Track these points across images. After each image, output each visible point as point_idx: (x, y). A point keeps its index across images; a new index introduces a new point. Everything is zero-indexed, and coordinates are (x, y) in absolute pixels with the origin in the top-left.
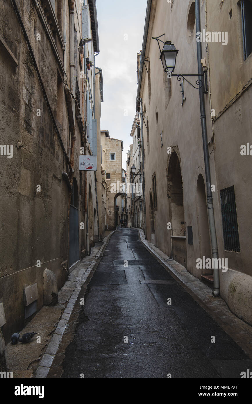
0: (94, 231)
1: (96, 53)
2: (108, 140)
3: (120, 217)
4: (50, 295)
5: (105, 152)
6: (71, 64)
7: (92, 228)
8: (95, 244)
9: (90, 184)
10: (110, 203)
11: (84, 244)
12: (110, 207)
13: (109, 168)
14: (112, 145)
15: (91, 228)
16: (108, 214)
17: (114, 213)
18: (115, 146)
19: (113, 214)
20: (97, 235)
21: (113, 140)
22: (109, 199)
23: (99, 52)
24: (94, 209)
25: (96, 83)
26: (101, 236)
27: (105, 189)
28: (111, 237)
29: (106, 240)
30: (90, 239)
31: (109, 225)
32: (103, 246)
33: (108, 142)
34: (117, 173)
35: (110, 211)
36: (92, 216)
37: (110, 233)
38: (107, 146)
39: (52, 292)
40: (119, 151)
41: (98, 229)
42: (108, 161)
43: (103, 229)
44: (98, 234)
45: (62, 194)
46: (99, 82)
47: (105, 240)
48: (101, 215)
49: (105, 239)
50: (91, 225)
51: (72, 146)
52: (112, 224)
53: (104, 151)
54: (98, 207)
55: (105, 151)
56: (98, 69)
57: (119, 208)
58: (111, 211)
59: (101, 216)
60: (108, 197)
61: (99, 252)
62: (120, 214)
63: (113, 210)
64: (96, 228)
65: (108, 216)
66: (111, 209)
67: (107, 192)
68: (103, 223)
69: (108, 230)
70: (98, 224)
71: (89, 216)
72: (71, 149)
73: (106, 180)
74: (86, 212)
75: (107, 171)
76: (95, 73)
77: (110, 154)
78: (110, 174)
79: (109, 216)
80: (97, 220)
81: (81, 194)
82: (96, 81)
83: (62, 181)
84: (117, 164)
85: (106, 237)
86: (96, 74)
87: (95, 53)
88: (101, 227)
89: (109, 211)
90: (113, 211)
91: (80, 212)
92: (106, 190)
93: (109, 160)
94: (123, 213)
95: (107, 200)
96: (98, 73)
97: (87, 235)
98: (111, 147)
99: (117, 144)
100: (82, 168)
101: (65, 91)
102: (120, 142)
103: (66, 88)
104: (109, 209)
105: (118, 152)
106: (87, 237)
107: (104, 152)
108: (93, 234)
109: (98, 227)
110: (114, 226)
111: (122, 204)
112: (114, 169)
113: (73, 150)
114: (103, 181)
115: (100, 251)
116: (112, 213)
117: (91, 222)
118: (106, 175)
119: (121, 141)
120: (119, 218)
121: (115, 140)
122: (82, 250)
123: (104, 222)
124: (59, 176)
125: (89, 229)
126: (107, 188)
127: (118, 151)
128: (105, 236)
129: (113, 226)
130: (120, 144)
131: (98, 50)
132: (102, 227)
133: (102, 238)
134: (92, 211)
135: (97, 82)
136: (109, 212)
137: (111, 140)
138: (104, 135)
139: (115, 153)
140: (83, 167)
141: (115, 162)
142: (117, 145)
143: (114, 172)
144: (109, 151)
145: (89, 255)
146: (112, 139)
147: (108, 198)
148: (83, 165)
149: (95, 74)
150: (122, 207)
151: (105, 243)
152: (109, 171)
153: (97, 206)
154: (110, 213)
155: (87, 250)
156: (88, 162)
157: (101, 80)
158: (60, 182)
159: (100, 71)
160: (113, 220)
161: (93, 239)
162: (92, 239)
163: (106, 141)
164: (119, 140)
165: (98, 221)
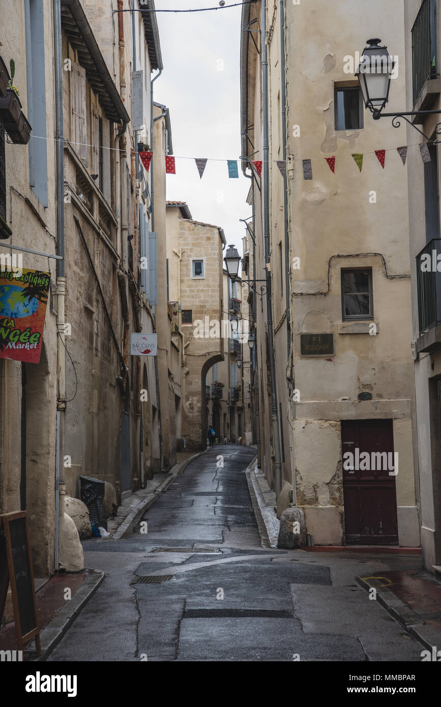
0: (151, 449)
1: (156, 72)
2: (186, 227)
3: (225, 414)
4: (111, 506)
5: (179, 257)
6: (123, 227)
7: (149, 442)
8: (154, 475)
9: (145, 364)
10: (191, 384)
11: (136, 470)
12: (193, 394)
13: (187, 297)
14: (197, 239)
15: (147, 444)
16: (186, 411)
17: (200, 410)
18: (204, 242)
19: (198, 411)
20: (158, 459)
21: (200, 226)
22: (187, 374)
23: (161, 69)
24: (153, 406)
25: (156, 141)
26: (166, 461)
27: (178, 351)
28: (188, 464)
29: (177, 470)
30: (145, 464)
31: (187, 437)
32: (169, 479)
33: (187, 232)
34: (208, 310)
35: (190, 405)
36: (149, 422)
37: (189, 457)
38: (184, 241)
39: (113, 504)
40: (214, 254)
41: (161, 446)
42: (186, 278)
43: (171, 446)
44: (161, 456)
45: (117, 401)
46: (163, 129)
47: (175, 471)
48: (167, 417)
49: (174, 468)
50: (147, 438)
51: (125, 337)
52: (196, 435)
53: (176, 254)
54: (159, 402)
55: (180, 255)
56: (160, 107)
57: (223, 389)
58: (195, 403)
59: (167, 420)
60: (186, 369)
61: (160, 485)
62: (225, 408)
63: (198, 402)
64: (156, 444)
65: (185, 417)
66: (194, 398)
67: (184, 357)
68: (170, 435)
69: (185, 452)
70: (160, 436)
71: (143, 422)
72: (124, 340)
73: (182, 326)
74: (139, 416)
75: (185, 305)
76: (154, 118)
77: (191, 262)
78: (191, 310)
79: (188, 417)
80: (157, 427)
81: (132, 390)
82: (156, 135)
83: (116, 387)
84: (208, 286)
85: (177, 465)
86: (156, 120)
87: (153, 70)
88: (167, 443)
89: (187, 404)
90: (199, 405)
91: (131, 417)
92: (180, 353)
93: (189, 276)
94: (234, 403)
95: (184, 376)
96: (160, 118)
97: (140, 455)
98: (193, 244)
99: (208, 235)
100: (134, 352)
101: (118, 277)
102: (216, 231)
103: (120, 273)
104: (187, 399)
105: (213, 256)
106: (140, 458)
107: (176, 257)
108: (150, 455)
109: (160, 442)
110: (200, 440)
111: (232, 379)
112: (202, 299)
113: (126, 342)
114: (174, 330)
115: (163, 485)
116: (196, 409)
117: (147, 433)
118: (180, 315)
119: (219, 229)
120: (222, 418)
121: (204, 225)
122: (133, 477)
123: (173, 432)
124: (114, 382)
125: (144, 445)
126: (184, 346)
127: (211, 253)
128: (176, 463)
129: (198, 440)
130: (217, 236)
131: (159, 65)
132: (169, 443)
133: (168, 466)
134: (149, 412)
135: (158, 137)
136: (189, 407)
137: (193, 225)
138: (177, 214)
139: (204, 259)
140: (137, 350)
141: (205, 283)
142: (208, 239)
143: (202, 307)
144: (189, 253)
145: (144, 488)
146: (195, 223)
147: (185, 372)
148: (136, 348)
149: (152, 121)
150: (233, 385)
151: (175, 475)
152: (188, 304)
153: (158, 399)
154: (191, 407)
155: (140, 479)
156: (144, 344)
157: (167, 126)
158: (115, 388)
159: (164, 111)
160: (198, 426)
161: (151, 463)
162: (148, 463)
163: (182, 229)
164: (214, 227)
165: (160, 430)
